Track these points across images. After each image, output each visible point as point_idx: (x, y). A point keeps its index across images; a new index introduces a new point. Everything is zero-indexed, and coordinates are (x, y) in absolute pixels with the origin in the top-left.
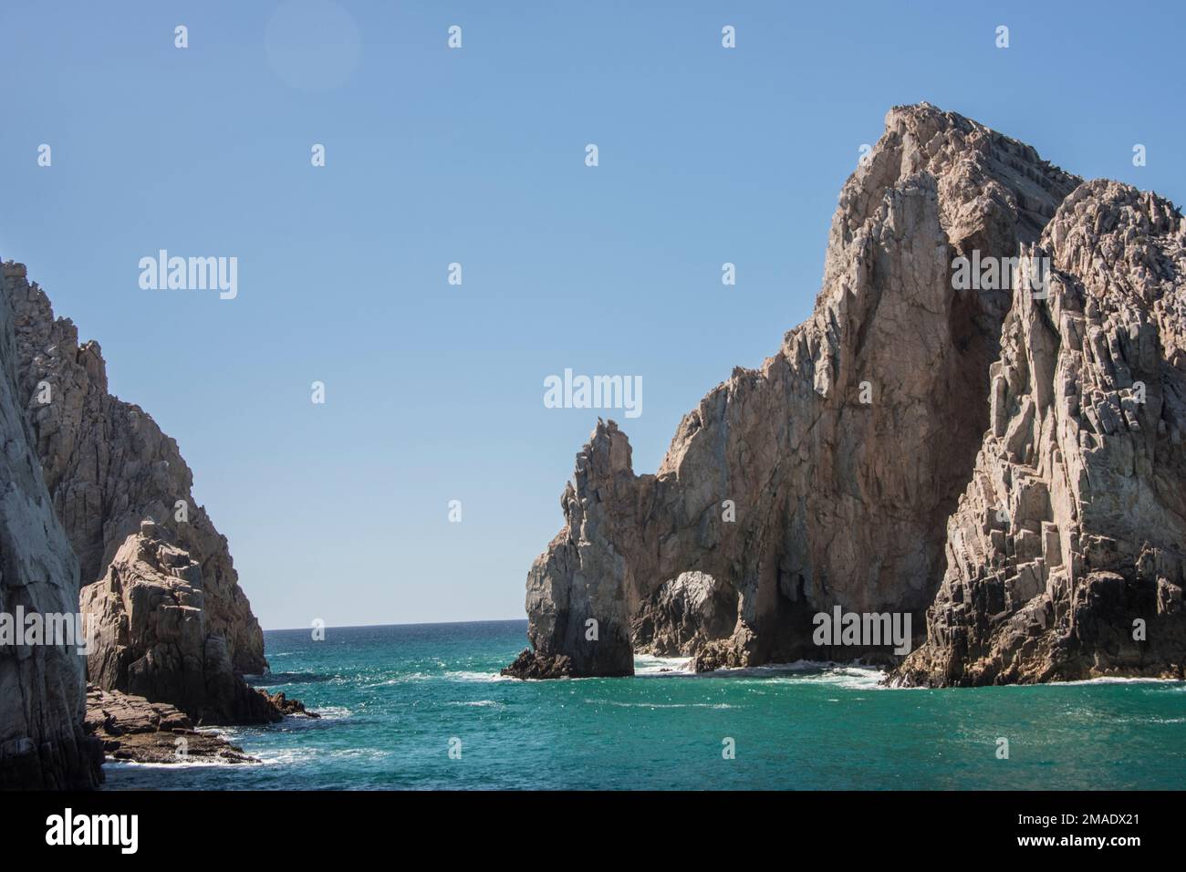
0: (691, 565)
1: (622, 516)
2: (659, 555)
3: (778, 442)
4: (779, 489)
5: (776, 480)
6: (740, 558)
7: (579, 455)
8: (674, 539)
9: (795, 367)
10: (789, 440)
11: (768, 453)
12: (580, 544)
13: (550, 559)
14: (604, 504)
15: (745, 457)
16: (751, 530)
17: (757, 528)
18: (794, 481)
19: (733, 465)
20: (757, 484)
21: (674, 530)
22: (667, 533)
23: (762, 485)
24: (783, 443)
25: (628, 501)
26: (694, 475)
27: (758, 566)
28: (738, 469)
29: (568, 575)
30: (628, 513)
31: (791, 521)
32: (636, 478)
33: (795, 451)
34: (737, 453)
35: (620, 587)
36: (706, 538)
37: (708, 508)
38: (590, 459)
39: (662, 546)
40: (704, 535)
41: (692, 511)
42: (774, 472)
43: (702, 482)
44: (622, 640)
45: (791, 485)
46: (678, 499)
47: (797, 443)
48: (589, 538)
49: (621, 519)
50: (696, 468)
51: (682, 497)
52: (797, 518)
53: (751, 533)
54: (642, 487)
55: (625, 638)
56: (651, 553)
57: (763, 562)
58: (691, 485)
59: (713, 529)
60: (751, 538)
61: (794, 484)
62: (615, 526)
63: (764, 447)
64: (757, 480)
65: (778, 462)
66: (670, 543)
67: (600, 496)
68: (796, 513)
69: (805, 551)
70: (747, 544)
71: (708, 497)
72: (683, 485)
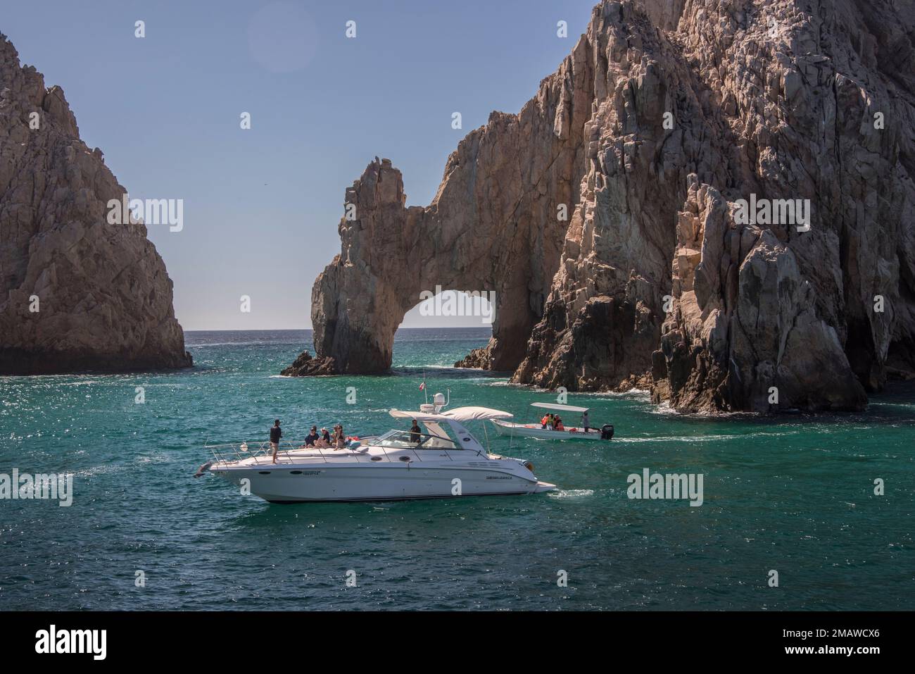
0: (448, 284)
1: (385, 242)
2: (420, 276)
3: (522, 179)
4: (520, 219)
5: (518, 212)
6: (489, 280)
7: (348, 189)
8: (433, 262)
9: (542, 111)
10: (530, 177)
11: (513, 188)
12: (346, 266)
13: (323, 278)
14: (364, 232)
15: (493, 192)
16: (497, 255)
17: (502, 253)
18: (534, 213)
19: (481, 199)
20: (502, 215)
21: (434, 256)
22: (428, 257)
23: (506, 215)
24: (526, 179)
25: (394, 230)
26: (450, 207)
27: (503, 286)
28: (485, 203)
29: (337, 291)
30: (392, 239)
31: (533, 247)
32: (405, 209)
33: (535, 187)
34: (486, 188)
35: (372, 302)
36: (456, 262)
37: (459, 236)
38: (357, 193)
39: (423, 268)
40: (455, 259)
41: (447, 238)
42: (517, 206)
43: (456, 213)
44: (372, 346)
45: (531, 217)
46: (436, 228)
47: (537, 179)
48: (352, 260)
49: (383, 244)
50: (452, 202)
51: (439, 227)
52: (537, 245)
53: (497, 258)
54: (409, 217)
55: (375, 345)
56: (413, 274)
57: (508, 282)
58: (447, 216)
59: (462, 254)
60: (497, 262)
61: (534, 215)
62: (376, 250)
63: (510, 183)
64: (502, 212)
65: (522, 196)
66: (430, 265)
67: (362, 225)
68: (537, 241)
69: (542, 274)
70: (494, 267)
71: (460, 227)
72: (441, 216)
